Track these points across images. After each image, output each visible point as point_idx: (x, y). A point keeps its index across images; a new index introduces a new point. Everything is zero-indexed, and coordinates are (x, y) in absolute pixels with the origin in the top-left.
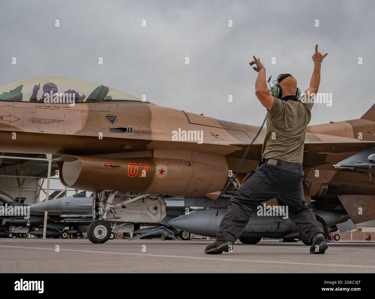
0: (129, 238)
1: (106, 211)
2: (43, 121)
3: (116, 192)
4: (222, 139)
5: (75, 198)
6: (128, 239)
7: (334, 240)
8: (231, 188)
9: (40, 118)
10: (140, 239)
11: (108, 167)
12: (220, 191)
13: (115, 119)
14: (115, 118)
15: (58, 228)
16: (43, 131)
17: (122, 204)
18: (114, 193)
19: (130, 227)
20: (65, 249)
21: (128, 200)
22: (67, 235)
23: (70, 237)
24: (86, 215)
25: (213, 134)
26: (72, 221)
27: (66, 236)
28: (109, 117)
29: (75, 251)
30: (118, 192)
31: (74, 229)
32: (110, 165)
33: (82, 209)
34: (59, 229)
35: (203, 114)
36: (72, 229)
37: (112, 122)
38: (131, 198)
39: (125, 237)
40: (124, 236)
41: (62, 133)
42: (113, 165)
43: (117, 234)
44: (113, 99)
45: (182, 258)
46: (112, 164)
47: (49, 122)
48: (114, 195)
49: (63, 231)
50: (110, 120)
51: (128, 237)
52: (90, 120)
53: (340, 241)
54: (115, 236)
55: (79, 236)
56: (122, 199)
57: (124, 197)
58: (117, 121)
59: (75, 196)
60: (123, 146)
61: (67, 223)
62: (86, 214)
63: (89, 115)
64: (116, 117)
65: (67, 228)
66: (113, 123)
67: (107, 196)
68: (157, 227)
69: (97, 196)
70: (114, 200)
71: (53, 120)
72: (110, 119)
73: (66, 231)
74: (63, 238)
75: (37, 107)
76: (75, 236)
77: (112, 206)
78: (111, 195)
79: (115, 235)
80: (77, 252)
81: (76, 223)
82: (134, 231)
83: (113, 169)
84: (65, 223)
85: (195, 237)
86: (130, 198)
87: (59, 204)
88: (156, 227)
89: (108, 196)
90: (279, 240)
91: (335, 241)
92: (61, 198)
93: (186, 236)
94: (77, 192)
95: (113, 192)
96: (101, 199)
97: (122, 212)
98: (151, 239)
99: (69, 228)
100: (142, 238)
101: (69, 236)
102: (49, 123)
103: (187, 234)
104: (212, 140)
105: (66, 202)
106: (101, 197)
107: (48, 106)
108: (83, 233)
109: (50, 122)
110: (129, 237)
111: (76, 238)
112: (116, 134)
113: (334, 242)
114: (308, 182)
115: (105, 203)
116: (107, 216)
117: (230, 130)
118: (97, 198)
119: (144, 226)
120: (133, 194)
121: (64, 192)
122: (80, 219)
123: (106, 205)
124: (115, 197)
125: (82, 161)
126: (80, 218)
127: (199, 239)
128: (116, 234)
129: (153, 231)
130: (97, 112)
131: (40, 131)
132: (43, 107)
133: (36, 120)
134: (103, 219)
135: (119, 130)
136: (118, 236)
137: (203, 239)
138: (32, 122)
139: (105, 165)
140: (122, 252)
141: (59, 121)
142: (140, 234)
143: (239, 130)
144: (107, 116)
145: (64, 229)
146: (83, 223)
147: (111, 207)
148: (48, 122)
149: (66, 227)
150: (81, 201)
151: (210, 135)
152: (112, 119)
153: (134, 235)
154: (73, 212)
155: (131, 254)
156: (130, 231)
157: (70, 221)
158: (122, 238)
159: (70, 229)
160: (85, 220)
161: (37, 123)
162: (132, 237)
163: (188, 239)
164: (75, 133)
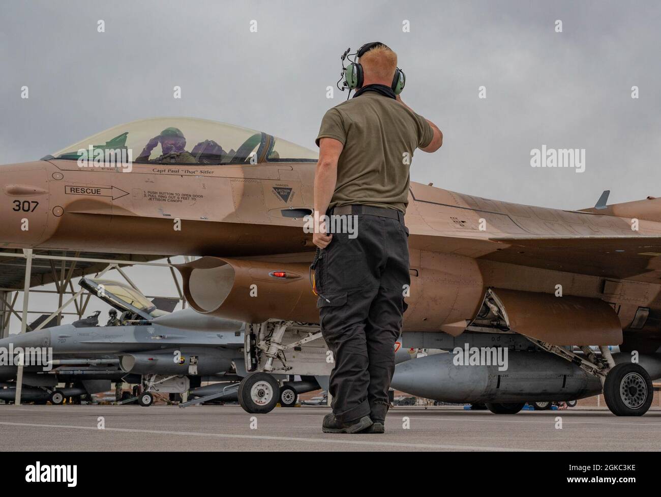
0: (180, 404)
1: (270, 356)
2: (168, 198)
3: (289, 323)
4: (473, 229)
5: (77, 328)
6: (177, 404)
7: (566, 406)
8: (485, 316)
9: (163, 191)
10: (201, 405)
11: (280, 278)
12: (467, 320)
13: (289, 193)
14: (289, 191)
15: (44, 385)
16: (170, 215)
17: (298, 343)
18: (284, 324)
19: (182, 383)
20: (56, 424)
21: (309, 336)
22: (61, 399)
23: (67, 402)
24: (98, 361)
25: (455, 220)
26: (71, 372)
27: (60, 401)
28: (280, 190)
29: (75, 429)
30: (292, 322)
31: (75, 387)
32: (282, 274)
33: (90, 349)
34: (46, 387)
35: (432, 184)
36: (71, 386)
37: (285, 198)
38: (314, 334)
39: (173, 402)
40: (170, 399)
41: (201, 218)
42: (288, 274)
43: (157, 395)
44: (280, 158)
45: (279, 440)
46: (286, 274)
47: (178, 198)
48: (284, 328)
49: (55, 390)
50: (280, 195)
51: (179, 402)
52: (247, 194)
53: (576, 407)
54: (154, 400)
55: (84, 400)
56: (294, 335)
57: (298, 331)
58: (293, 196)
59: (77, 324)
60: (303, 242)
61: (61, 375)
62: (98, 359)
63: (244, 186)
64: (291, 189)
65: (61, 385)
66: (286, 201)
67: (271, 329)
68: (233, 383)
69: (252, 330)
70: (284, 337)
71: (184, 195)
72: (282, 193)
73: (60, 390)
74: (54, 404)
75: (156, 173)
76: (77, 401)
77: (280, 347)
78: (279, 327)
79: (154, 398)
80: (80, 429)
81: (78, 375)
82: (190, 390)
83: (289, 282)
84: (58, 375)
85: (305, 401)
86: (311, 333)
87: (46, 340)
88: (231, 383)
89: (273, 329)
90: (463, 407)
91: (569, 408)
92: (51, 329)
93: (288, 399)
94: (80, 317)
95: (283, 322)
96: (259, 334)
97: (294, 357)
98: (222, 405)
99: (66, 385)
100: (206, 403)
101: (65, 399)
102: (178, 201)
103: (290, 396)
104: (457, 231)
105: (61, 335)
106: (260, 331)
107: (174, 170)
108: (92, 395)
109: (180, 198)
110: (181, 402)
111: (79, 403)
112: (293, 219)
113: (566, 409)
114: (615, 304)
115: (268, 342)
116: (272, 365)
117: (482, 212)
118: (253, 333)
119: (208, 381)
120: (312, 326)
121: (56, 316)
122: (87, 368)
123: (270, 345)
124: (286, 331)
125: (236, 268)
126: (87, 365)
127: (313, 404)
128: (155, 396)
129: (226, 390)
130: (258, 181)
131: (164, 215)
132: (167, 171)
133: (157, 196)
134: (265, 370)
135: (296, 212)
136: (159, 400)
137: (320, 405)
138: (151, 199)
139: (274, 275)
140: (165, 430)
141: (195, 197)
142: (201, 396)
143: (496, 212)
144: (275, 188)
145: (57, 387)
146: (91, 374)
147: (279, 350)
148: (176, 198)
149: (59, 384)
150: (88, 335)
151: (451, 221)
152: (284, 193)
153: (190, 398)
154: (73, 354)
155: (183, 433)
156: (183, 389)
157: (67, 373)
158: (166, 403)
159: (67, 387)
160: (96, 370)
161: (159, 200)
162: (186, 401)
163: (293, 405)
164: (224, 219)
